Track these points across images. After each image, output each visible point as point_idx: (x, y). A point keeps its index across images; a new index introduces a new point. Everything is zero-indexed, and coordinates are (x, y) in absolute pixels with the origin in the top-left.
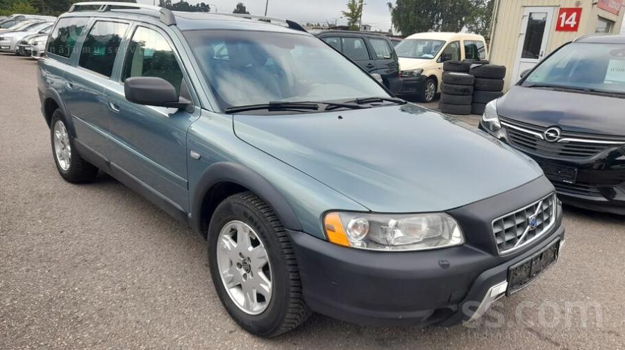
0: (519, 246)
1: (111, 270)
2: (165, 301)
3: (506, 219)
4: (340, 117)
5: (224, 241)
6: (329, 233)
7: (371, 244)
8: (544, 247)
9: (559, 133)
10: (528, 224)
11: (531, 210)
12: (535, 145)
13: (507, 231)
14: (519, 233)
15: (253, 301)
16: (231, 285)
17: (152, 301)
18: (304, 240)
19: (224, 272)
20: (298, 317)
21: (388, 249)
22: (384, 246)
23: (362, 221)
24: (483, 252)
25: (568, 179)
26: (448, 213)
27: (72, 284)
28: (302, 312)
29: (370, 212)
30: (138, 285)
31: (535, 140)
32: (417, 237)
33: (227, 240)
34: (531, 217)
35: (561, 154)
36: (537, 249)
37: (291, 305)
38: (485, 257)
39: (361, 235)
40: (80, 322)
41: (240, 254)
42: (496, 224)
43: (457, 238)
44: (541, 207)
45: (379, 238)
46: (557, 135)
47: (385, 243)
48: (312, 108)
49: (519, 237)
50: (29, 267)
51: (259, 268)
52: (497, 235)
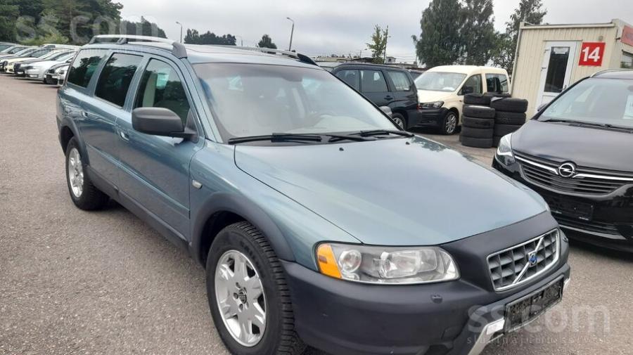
0: (518, 283)
1: (112, 297)
2: (163, 330)
3: (503, 255)
4: (341, 149)
5: (223, 271)
6: (321, 264)
7: (364, 277)
8: (545, 285)
9: (573, 168)
10: (528, 261)
11: (530, 246)
12: (549, 180)
13: (505, 267)
14: (517, 270)
15: (248, 332)
16: (228, 315)
17: (150, 330)
18: (295, 270)
19: (222, 301)
20: (291, 350)
21: (380, 282)
22: (377, 278)
23: (355, 252)
24: (478, 288)
25: (584, 216)
26: (441, 247)
27: (72, 310)
28: (296, 345)
29: (362, 244)
30: (137, 313)
31: (549, 176)
32: (410, 270)
33: (225, 269)
34: (531, 253)
35: (576, 190)
36: (538, 287)
37: (284, 338)
38: (483, 293)
39: (353, 267)
40: (77, 349)
41: (237, 284)
42: (492, 259)
43: (451, 273)
44: (542, 244)
45: (371, 270)
46: (572, 170)
47: (378, 276)
48: (315, 139)
49: (518, 274)
50: (32, 292)
51: (254, 299)
52: (493, 270)
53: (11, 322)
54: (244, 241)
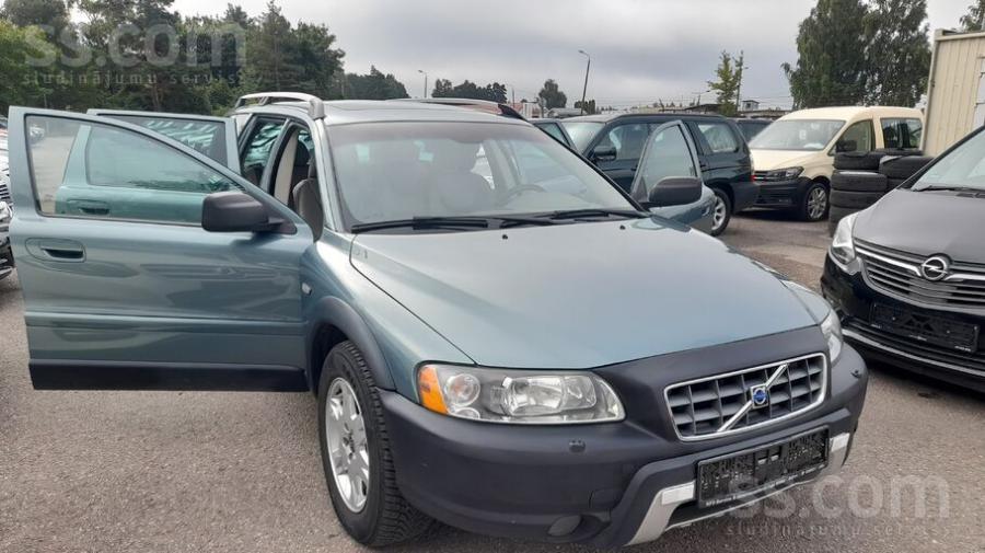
0: (729, 432)
1: (218, 445)
2: (266, 489)
3: (697, 388)
4: (505, 237)
5: (333, 407)
6: (424, 393)
7: (486, 415)
9: (945, 266)
10: (749, 398)
11: (758, 376)
12: (907, 285)
13: (700, 407)
14: (726, 412)
15: (358, 493)
16: (340, 469)
17: (250, 487)
18: (397, 403)
19: (333, 449)
20: (403, 518)
21: (506, 420)
22: (500, 416)
23: (470, 378)
24: (653, 435)
25: (964, 344)
26: (595, 372)
27: (162, 459)
28: (409, 511)
29: (475, 365)
30: (241, 466)
31: (908, 279)
32: (553, 404)
33: (335, 405)
34: (755, 387)
35: (950, 301)
36: (769, 439)
37: (388, 498)
38: (659, 443)
39: (470, 398)
41: (346, 425)
42: (674, 393)
43: (617, 411)
45: (492, 403)
46: (942, 269)
47: (501, 412)
48: (480, 224)
49: (727, 418)
50: (124, 435)
51: (361, 444)
52: (678, 410)
53: (88, 470)
54: (347, 364)
